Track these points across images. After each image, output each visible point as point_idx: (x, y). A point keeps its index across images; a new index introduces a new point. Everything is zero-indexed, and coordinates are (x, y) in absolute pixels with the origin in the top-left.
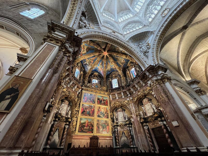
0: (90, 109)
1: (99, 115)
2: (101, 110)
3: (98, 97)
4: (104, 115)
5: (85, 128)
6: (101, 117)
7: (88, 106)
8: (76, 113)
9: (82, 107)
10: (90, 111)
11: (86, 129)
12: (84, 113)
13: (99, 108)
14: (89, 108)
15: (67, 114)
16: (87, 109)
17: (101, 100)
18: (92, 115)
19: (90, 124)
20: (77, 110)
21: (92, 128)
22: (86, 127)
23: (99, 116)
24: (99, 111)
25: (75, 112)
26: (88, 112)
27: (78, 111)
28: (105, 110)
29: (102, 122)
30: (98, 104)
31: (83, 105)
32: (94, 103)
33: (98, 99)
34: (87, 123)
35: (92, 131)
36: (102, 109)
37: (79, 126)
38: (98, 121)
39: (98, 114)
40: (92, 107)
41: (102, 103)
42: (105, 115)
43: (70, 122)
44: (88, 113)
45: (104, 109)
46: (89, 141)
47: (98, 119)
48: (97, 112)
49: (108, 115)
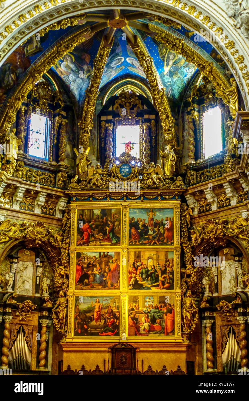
0: (103, 267)
1: (136, 281)
2: (145, 262)
3: (132, 216)
4: (157, 280)
5: (94, 323)
6: (144, 288)
7: (97, 255)
8: (63, 283)
9: (78, 264)
10: (105, 272)
11: (96, 328)
12: (86, 281)
13: (138, 256)
14: (100, 264)
15: (38, 288)
16: (95, 266)
17: (144, 225)
18: (112, 285)
19: (106, 311)
20: (62, 273)
21: (113, 323)
22: (97, 320)
23: (136, 286)
24: (136, 270)
25: (58, 281)
26: (98, 276)
27: (68, 277)
28: (162, 262)
29: (147, 304)
30: (131, 243)
31: (79, 255)
32: (118, 243)
33: (134, 225)
34: (97, 309)
35: (115, 330)
36: (149, 258)
37: (76, 318)
38: (134, 300)
39: (133, 279)
40: (111, 257)
41: (148, 239)
42: (161, 279)
43: (49, 310)
44: (100, 278)
45: (155, 257)
46: (108, 356)
47: (132, 295)
48: (130, 273)
49: (170, 278)
